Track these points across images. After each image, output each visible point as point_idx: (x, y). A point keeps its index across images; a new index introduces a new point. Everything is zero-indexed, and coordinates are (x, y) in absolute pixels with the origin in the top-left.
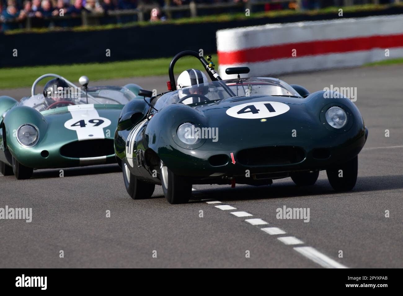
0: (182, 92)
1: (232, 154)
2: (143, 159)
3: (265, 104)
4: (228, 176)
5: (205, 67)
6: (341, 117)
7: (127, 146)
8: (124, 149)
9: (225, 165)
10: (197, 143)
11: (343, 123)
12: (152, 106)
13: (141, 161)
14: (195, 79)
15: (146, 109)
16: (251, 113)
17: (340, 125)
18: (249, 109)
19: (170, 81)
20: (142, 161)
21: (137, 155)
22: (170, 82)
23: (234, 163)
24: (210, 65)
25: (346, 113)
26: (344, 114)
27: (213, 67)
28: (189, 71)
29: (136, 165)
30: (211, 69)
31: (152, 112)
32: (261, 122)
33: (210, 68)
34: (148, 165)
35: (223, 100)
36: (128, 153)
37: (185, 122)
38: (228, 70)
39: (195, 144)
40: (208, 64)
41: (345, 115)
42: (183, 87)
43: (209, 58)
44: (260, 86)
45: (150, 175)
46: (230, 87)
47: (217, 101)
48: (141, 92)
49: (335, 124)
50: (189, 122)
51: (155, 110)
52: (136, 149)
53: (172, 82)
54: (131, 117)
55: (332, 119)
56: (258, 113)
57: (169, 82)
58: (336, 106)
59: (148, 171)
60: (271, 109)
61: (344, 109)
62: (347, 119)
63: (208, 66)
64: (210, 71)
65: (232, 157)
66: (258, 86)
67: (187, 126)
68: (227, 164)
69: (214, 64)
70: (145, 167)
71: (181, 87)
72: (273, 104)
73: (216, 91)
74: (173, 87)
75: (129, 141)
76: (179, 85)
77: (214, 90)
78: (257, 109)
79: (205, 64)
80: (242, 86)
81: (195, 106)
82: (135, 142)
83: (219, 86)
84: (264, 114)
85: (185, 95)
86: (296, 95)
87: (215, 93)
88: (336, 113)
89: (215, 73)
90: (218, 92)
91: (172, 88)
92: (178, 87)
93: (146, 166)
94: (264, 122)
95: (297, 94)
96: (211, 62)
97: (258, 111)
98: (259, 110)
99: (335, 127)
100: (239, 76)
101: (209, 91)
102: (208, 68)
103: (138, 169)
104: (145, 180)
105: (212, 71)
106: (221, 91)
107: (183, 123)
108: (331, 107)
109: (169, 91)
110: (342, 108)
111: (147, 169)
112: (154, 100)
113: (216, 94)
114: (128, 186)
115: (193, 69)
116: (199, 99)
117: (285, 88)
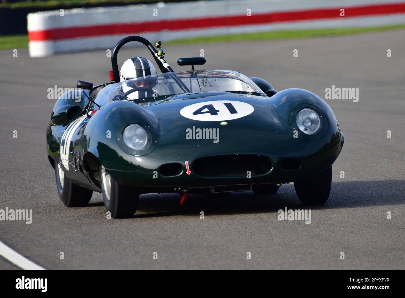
0: (126, 85)
1: (187, 163)
2: (81, 164)
3: (224, 104)
4: (182, 189)
5: (153, 55)
6: (313, 121)
7: (62, 145)
8: (59, 148)
9: (179, 175)
10: (146, 149)
11: (316, 128)
12: (92, 100)
13: (78, 165)
14: (142, 70)
15: (84, 102)
16: (209, 114)
17: (312, 130)
18: (206, 110)
19: (112, 70)
20: (80, 166)
21: (74, 157)
22: (113, 72)
23: (189, 173)
24: (159, 53)
25: (319, 116)
26: (317, 118)
27: (163, 55)
28: (134, 60)
29: (73, 169)
30: (161, 58)
31: (92, 107)
32: (221, 125)
33: (159, 56)
34: (87, 171)
35: (174, 97)
36: (63, 153)
37: (133, 124)
38: (180, 61)
39: (144, 149)
40: (157, 52)
41: (319, 119)
42: (127, 79)
43: (158, 45)
44: (216, 79)
45: (89, 181)
46: (181, 79)
47: (168, 96)
48: (79, 84)
49: (306, 130)
50: (137, 123)
51: (95, 105)
52: (73, 151)
53: (115, 72)
54: (67, 112)
55: (303, 123)
56: (217, 114)
57: (111, 72)
58: (308, 108)
59: (87, 177)
60: (232, 110)
61: (318, 112)
62: (321, 124)
63: (158, 54)
64: (159, 60)
65: (187, 166)
66: (214, 78)
67: (134, 128)
68: (181, 174)
69: (163, 52)
70: (83, 173)
71: (124, 79)
72: (235, 104)
73: (166, 83)
74: (116, 77)
75: (65, 140)
76: (123, 76)
77: (163, 82)
78: (216, 109)
79: (153, 52)
80: (196, 78)
81: (142, 102)
82: (71, 142)
83: (169, 78)
84: (224, 116)
85: (130, 88)
86: (258, 92)
87: (164, 85)
88: (308, 116)
89: (165, 62)
90: (168, 84)
91: (114, 78)
92: (121, 78)
93: (84, 171)
94: (224, 126)
95: (260, 90)
96: (161, 50)
97: (218, 113)
98: (218, 111)
99: (306, 132)
100: (193, 68)
101: (157, 83)
102: (157, 56)
103: (74, 173)
104: (82, 186)
105: (162, 60)
106: (171, 83)
107: (130, 125)
108: (302, 109)
109: (112, 82)
110: (315, 111)
111: (86, 175)
112: (94, 92)
113: (166, 87)
114: (61, 191)
115: (138, 58)
116: (146, 92)
117: (245, 83)
